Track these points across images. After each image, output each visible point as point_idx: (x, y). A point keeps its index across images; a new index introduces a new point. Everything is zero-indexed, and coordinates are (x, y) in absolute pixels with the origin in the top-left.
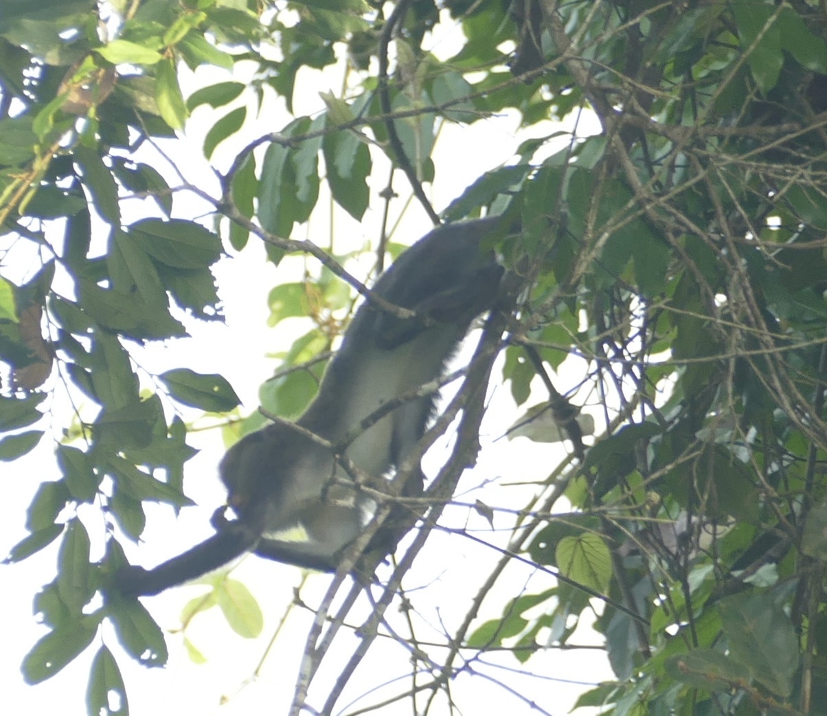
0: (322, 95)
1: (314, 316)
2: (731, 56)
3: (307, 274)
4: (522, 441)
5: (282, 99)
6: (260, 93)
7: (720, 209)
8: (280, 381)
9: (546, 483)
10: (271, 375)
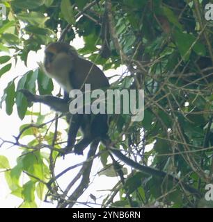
0: (38, 63)
1: (35, 135)
2: (173, 50)
3: (32, 121)
4: (103, 177)
5: (23, 62)
6: (16, 59)
7: (169, 101)
8: (24, 157)
9: (112, 190)
10: (20, 155)
